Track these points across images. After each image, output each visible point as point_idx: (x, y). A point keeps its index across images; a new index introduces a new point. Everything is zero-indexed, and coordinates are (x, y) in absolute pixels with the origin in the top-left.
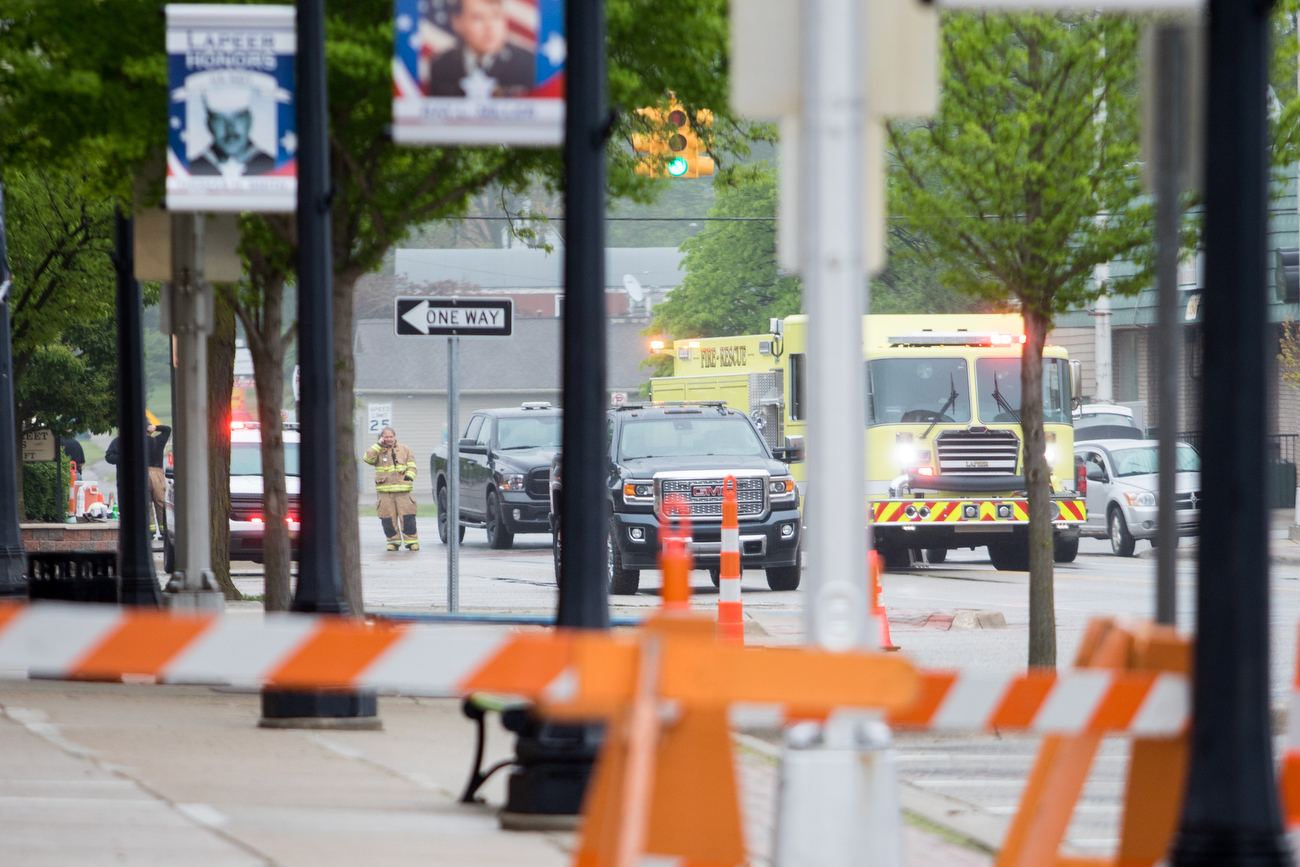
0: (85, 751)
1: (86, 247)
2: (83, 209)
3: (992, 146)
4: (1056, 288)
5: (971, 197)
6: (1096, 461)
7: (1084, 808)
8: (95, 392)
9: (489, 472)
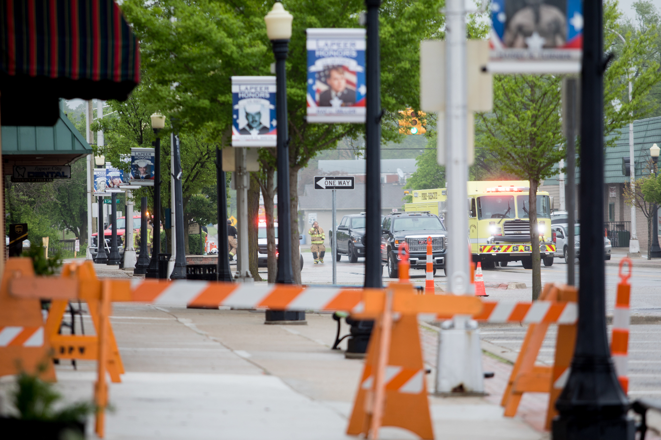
0: (204, 332)
1: (209, 160)
2: (207, 147)
3: (518, 122)
4: (541, 171)
5: (511, 140)
6: (559, 231)
7: (542, 350)
8: (213, 210)
9: (349, 237)
